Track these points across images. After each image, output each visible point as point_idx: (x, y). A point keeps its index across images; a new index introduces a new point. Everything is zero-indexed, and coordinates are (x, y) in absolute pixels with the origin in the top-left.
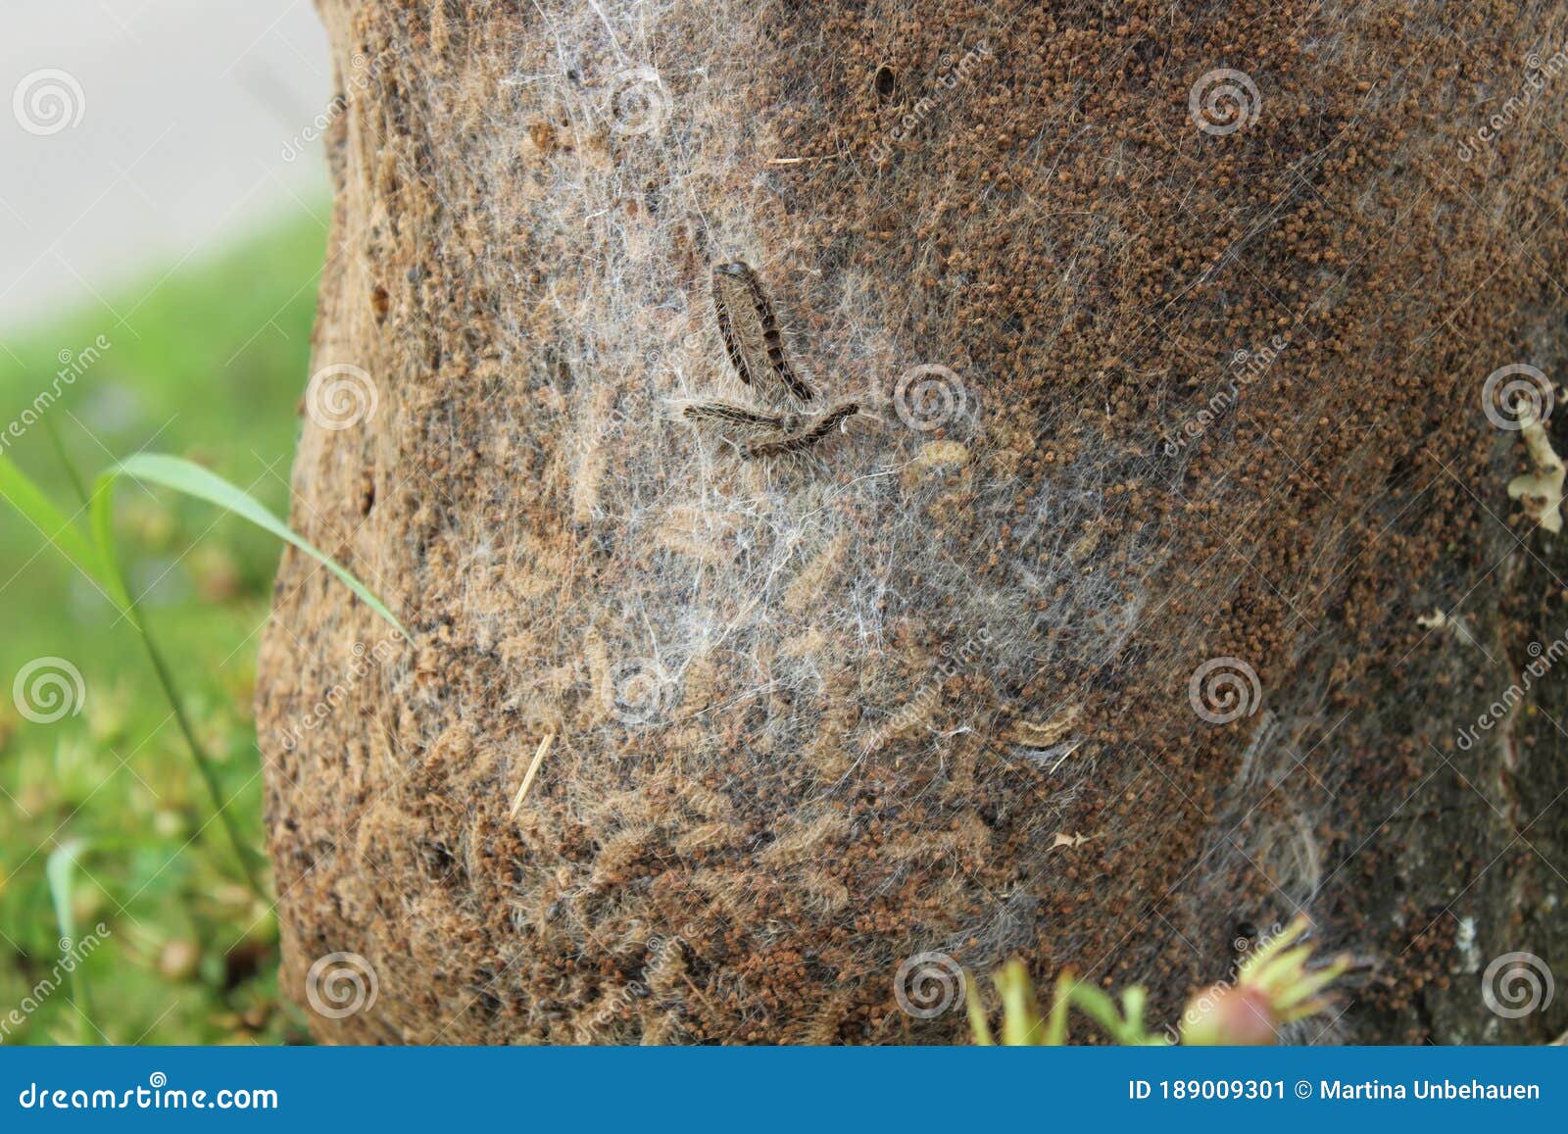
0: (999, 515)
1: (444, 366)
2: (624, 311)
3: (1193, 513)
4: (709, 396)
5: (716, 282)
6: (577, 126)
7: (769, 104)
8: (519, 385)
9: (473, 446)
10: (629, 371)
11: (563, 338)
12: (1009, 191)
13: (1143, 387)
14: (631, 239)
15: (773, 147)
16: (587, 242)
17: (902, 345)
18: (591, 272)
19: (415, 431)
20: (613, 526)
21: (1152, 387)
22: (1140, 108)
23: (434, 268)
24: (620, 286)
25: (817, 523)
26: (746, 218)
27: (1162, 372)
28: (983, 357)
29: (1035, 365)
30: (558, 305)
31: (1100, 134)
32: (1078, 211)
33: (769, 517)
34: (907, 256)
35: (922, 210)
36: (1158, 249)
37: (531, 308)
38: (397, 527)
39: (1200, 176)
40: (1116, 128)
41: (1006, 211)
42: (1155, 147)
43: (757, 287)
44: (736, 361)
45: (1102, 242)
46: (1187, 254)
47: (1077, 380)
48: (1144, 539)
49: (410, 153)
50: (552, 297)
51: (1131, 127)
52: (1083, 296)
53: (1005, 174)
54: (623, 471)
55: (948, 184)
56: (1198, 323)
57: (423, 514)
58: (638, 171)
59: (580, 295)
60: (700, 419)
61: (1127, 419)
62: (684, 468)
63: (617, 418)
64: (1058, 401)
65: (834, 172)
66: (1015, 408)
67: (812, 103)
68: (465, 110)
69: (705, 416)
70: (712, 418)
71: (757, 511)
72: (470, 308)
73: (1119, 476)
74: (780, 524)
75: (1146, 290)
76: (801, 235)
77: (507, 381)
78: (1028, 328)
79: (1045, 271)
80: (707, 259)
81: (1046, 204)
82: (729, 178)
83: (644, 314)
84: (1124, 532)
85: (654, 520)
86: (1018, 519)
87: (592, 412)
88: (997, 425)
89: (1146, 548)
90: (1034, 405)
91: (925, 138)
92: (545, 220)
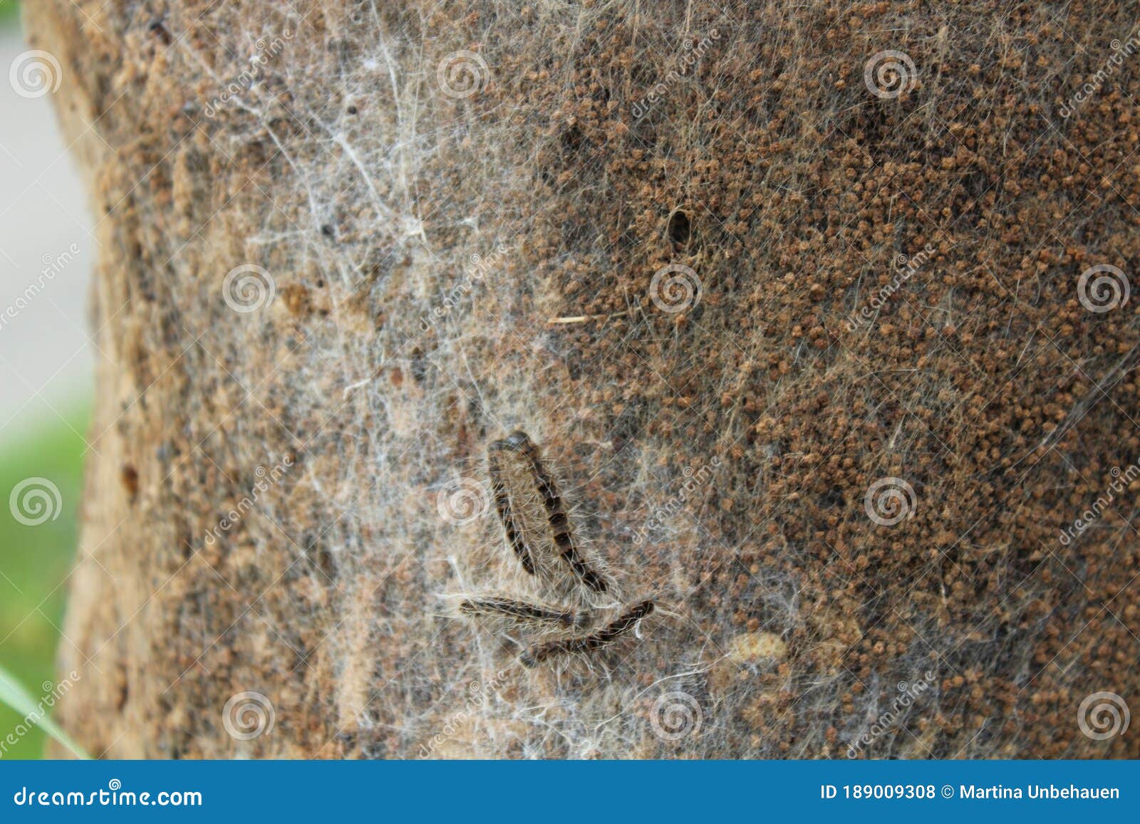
0: (824, 716)
1: (196, 554)
2: (390, 493)
3: (1041, 704)
4: (488, 587)
5: (493, 460)
6: (333, 286)
7: (548, 256)
8: (277, 576)
9: (228, 642)
10: (399, 558)
11: (323, 524)
12: (823, 348)
13: (982, 564)
14: (396, 412)
15: (553, 305)
16: (347, 416)
17: (707, 526)
18: (353, 449)
19: (166, 625)
20: (383, 736)
21: (991, 564)
22: (970, 250)
23: (183, 445)
24: (385, 467)
25: (615, 732)
26: (525, 386)
27: (1002, 547)
28: (799, 536)
29: (860, 543)
30: (317, 486)
31: (925, 281)
32: (904, 368)
33: (560, 725)
34: (709, 425)
35: (725, 371)
36: (995, 408)
37: (288, 490)
38: (150, 730)
39: (1040, 325)
40: (944, 273)
41: (821, 370)
42: (988, 293)
43: (539, 466)
44: (519, 548)
45: (931, 402)
46: (1027, 413)
47: (907, 559)
48: (987, 736)
49: (157, 321)
50: (311, 479)
51: (961, 271)
52: (911, 464)
53: (818, 329)
54: (394, 673)
55: (754, 341)
56: (1040, 490)
57: (177, 717)
58: (402, 337)
59: (341, 474)
60: (478, 615)
61: (964, 602)
62: (462, 670)
63: (386, 614)
64: (886, 584)
65: (624, 331)
66: (837, 594)
67: (597, 255)
68: (213, 273)
69: (483, 612)
70: (492, 614)
71: (547, 718)
72: (222, 491)
73: (957, 666)
74: (573, 733)
75: (982, 455)
76: (589, 403)
77: (264, 572)
78: (850, 502)
79: (868, 437)
80: (483, 433)
81: (867, 361)
82: (505, 341)
83: (412, 495)
84: (964, 729)
85: (431, 728)
86: (846, 720)
87: (357, 607)
88: (818, 614)
89: (989, 746)
90: (859, 589)
91: (726, 290)
92: (300, 393)
